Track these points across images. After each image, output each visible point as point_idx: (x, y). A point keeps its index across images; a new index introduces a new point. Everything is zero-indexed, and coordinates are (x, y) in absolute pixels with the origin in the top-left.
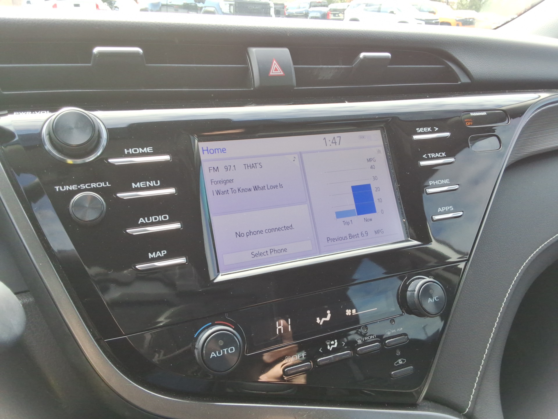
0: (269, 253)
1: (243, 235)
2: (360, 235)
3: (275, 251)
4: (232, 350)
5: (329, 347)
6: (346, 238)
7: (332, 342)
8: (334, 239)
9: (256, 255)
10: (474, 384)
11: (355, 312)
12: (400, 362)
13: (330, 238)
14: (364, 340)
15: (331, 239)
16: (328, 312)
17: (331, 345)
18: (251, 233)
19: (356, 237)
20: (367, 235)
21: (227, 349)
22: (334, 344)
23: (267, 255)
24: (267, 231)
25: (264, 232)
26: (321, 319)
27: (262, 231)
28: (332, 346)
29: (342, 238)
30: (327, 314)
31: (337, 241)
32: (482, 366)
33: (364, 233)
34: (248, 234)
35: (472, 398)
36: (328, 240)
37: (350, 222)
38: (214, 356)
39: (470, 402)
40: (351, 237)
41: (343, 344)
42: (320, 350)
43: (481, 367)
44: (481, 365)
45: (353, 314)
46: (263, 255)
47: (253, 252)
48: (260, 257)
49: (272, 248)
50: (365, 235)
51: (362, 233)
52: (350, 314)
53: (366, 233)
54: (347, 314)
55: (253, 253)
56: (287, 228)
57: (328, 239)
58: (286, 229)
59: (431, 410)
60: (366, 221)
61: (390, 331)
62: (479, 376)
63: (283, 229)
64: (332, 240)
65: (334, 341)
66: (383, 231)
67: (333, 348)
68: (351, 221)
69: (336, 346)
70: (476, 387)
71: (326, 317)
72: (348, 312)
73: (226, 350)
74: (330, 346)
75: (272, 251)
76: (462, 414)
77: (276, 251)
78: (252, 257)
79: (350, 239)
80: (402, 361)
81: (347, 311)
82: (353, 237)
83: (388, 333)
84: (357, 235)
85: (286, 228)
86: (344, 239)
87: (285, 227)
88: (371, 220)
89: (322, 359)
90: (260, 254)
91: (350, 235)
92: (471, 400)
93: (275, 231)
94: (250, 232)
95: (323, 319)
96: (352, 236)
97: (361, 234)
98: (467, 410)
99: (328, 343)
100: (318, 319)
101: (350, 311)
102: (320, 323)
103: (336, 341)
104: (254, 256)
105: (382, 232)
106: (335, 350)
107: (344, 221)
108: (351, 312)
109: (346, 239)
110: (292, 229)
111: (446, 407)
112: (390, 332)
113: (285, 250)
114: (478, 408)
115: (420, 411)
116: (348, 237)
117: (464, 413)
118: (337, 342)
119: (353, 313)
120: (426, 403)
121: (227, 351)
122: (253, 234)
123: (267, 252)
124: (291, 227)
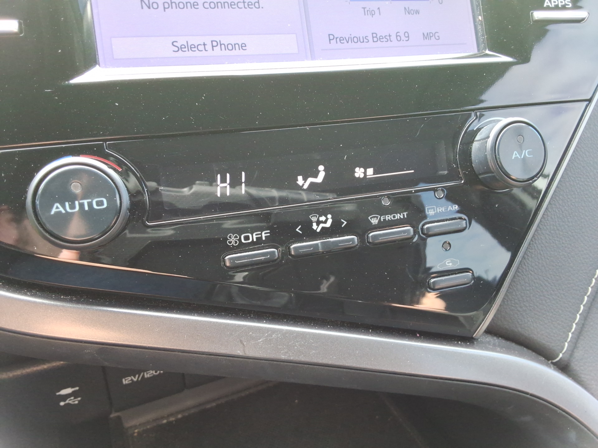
0: (209, 47)
1: (155, 6)
2: (393, 38)
3: (221, 45)
4: (101, 203)
5: (315, 226)
6: (365, 40)
7: (323, 218)
8: (341, 40)
9: (181, 48)
10: (576, 316)
11: (372, 174)
12: (448, 263)
13: (336, 36)
14: (383, 219)
15: (336, 38)
16: (321, 168)
17: (318, 223)
18: (174, 4)
19: (387, 40)
20: (407, 39)
21: (90, 200)
22: (325, 222)
23: (205, 50)
24: (207, 5)
25: (200, 6)
26: (305, 179)
27: (195, 4)
28: (322, 225)
29: (359, 40)
30: (319, 171)
31: (348, 42)
32: (592, 288)
33: (402, 34)
34: (166, 6)
35: (571, 338)
36: (330, 40)
37: (377, 12)
38: (60, 212)
39: (566, 344)
40: (375, 39)
41: (343, 223)
42: (297, 230)
43: (590, 289)
44: (589, 286)
45: (367, 177)
46: (196, 49)
47: (177, 42)
48: (190, 53)
49: (217, 38)
50: (403, 38)
51: (398, 34)
52: (362, 176)
53: (406, 35)
54: (357, 175)
55: (175, 44)
56: (248, 5)
57: (331, 38)
58: (246, 6)
59: (498, 349)
60: (407, 13)
61: (434, 208)
62: (586, 303)
63: (241, 5)
64: (338, 40)
65: (326, 216)
66: (438, 36)
67: (323, 228)
68: (379, 8)
69: (328, 225)
70: (579, 321)
71: (316, 176)
72: (360, 172)
73: (88, 203)
74: (318, 225)
75: (215, 44)
76: (550, 361)
77: (223, 46)
78: (174, 51)
79: (374, 41)
80: (452, 262)
81: (357, 169)
82: (380, 39)
83: (430, 213)
84: (388, 38)
85: (246, 4)
86: (362, 41)
87: (244, 2)
88: (417, 12)
89: (299, 245)
90: (191, 48)
91: (375, 36)
92: (569, 340)
93: (223, 6)
94: (172, 3)
95: (310, 180)
96: (378, 37)
97: (397, 36)
98: (561, 355)
99: (314, 219)
100: (300, 178)
101: (362, 170)
102: (303, 185)
103: (329, 216)
104: (176, 49)
105: (437, 38)
106: (326, 232)
107: (364, 8)
108: (365, 173)
109: (367, 41)
110: (259, 8)
111: (525, 349)
112: (434, 211)
113: (243, 46)
114: (578, 354)
115: (478, 349)
116: (370, 38)
117: (554, 361)
118: (331, 218)
119: (367, 174)
120: (489, 339)
121: (90, 205)
122: (177, 6)
123: (204, 45)
124: (257, 5)
